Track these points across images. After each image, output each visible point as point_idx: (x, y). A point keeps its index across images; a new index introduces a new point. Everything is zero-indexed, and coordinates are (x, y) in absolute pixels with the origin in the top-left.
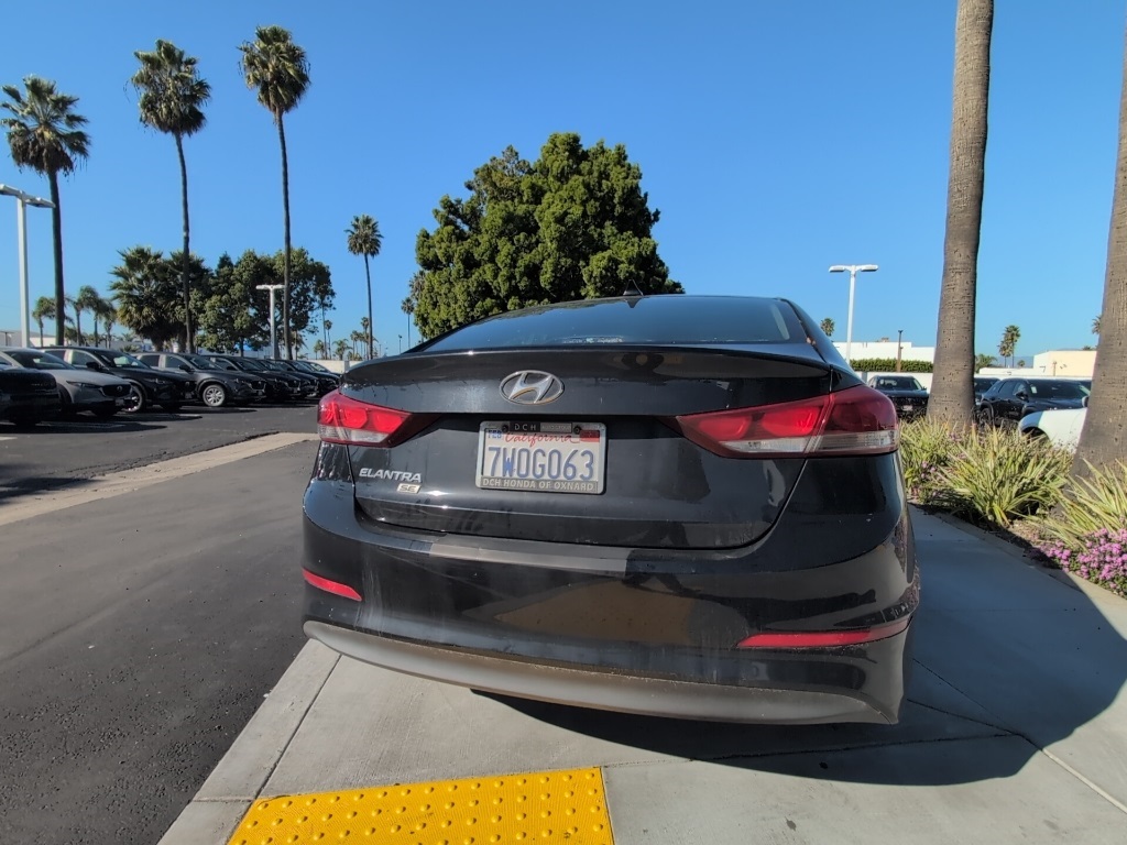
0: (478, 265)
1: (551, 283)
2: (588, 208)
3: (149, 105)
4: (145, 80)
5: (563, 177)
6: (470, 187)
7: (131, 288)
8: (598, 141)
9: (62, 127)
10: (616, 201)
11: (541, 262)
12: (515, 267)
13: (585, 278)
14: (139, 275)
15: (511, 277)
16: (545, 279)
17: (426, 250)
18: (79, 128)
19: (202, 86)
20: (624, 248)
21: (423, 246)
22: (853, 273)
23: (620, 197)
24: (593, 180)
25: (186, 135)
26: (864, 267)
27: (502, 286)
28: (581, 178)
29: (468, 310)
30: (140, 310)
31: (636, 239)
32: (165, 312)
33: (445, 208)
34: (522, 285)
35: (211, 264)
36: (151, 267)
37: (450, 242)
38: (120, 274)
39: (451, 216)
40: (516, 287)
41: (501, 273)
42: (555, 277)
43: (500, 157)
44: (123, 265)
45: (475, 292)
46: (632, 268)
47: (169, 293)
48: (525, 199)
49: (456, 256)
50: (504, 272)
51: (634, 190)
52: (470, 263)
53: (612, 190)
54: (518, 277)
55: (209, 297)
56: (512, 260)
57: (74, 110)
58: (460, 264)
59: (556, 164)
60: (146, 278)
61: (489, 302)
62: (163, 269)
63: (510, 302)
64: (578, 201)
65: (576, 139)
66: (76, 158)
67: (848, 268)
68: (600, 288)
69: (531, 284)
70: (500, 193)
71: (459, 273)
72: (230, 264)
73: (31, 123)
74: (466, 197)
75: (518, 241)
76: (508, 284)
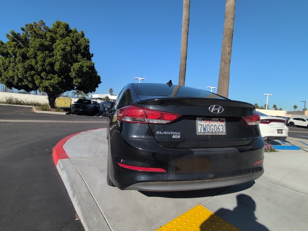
0: (28, 59)
1: (58, 69)
2: (73, 48)
5: (63, 36)
6: (23, 30)
8: (75, 28)
10: (82, 48)
11: (55, 62)
12: (45, 62)
13: (72, 70)
15: (43, 65)
16: (57, 67)
20: (85, 63)
22: (140, 80)
23: (83, 48)
24: (74, 39)
26: (142, 79)
28: (70, 38)
29: (24, 74)
31: (88, 61)
33: (13, 35)
34: (47, 68)
37: (15, 48)
39: (15, 39)
40: (45, 69)
41: (39, 63)
42: (61, 68)
43: (38, 23)
45: (27, 68)
46: (88, 69)
48: (48, 40)
50: (40, 63)
51: (88, 46)
52: (24, 57)
53: (81, 45)
54: (46, 66)
56: (44, 59)
58: (20, 57)
59: (61, 31)
61: (33, 72)
63: (42, 73)
64: (69, 45)
65: (68, 26)
67: (139, 78)
68: (77, 74)
69: (51, 69)
70: (37, 35)
71: (19, 60)
74: (22, 33)
75: (46, 53)
76: (42, 67)
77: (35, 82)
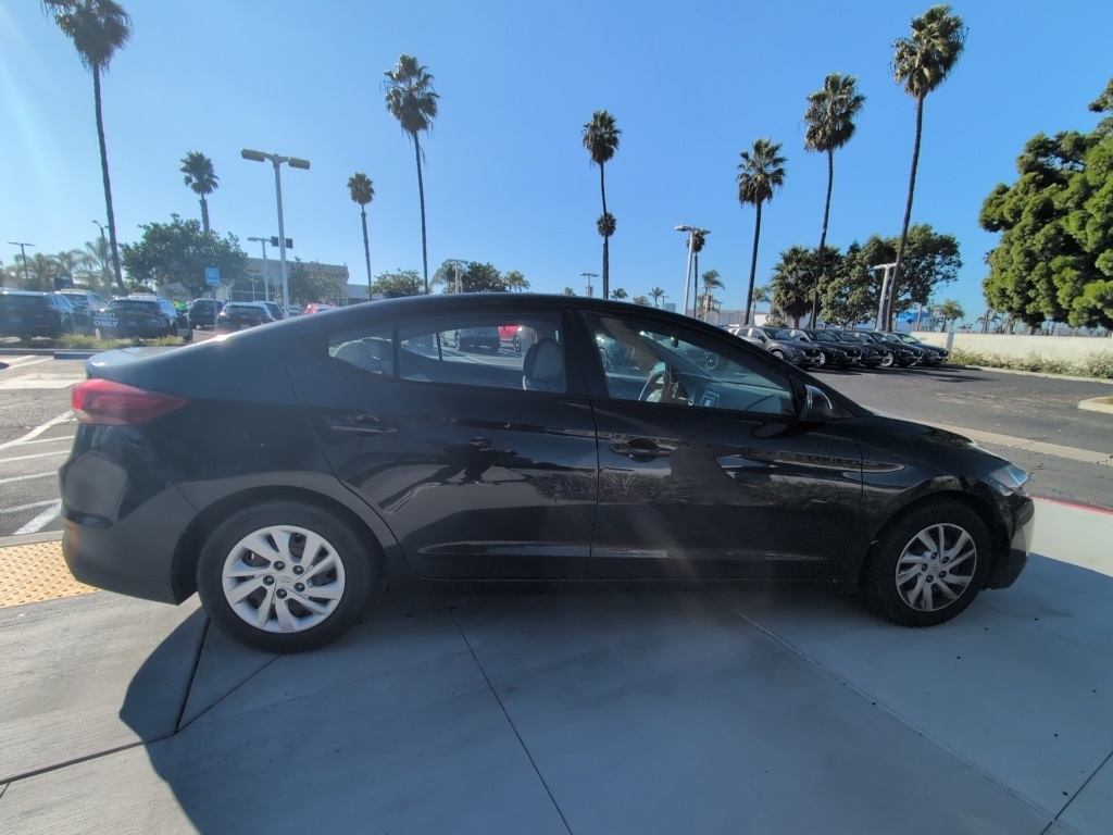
0: (1064, 212)
3: (812, 134)
4: (813, 115)
6: (1097, 108)
7: (784, 278)
9: (771, 169)
14: (790, 267)
17: (993, 208)
18: (781, 166)
19: (858, 99)
21: (990, 204)
25: (838, 147)
27: (1090, 238)
29: (1024, 274)
30: (786, 294)
32: (802, 294)
35: (844, 251)
36: (799, 261)
37: (1026, 192)
38: (778, 269)
39: (1041, 160)
41: (1091, 221)
44: (782, 261)
45: (1042, 250)
47: (809, 280)
49: (1027, 209)
52: (1046, 213)
55: (833, 280)
57: (778, 155)
58: (1030, 218)
60: (795, 269)
61: (1058, 261)
62: (808, 261)
63: (1102, 256)
66: (775, 188)
71: (1023, 231)
72: (858, 250)
73: (752, 173)
76: (1100, 234)
77: (1058, 293)
